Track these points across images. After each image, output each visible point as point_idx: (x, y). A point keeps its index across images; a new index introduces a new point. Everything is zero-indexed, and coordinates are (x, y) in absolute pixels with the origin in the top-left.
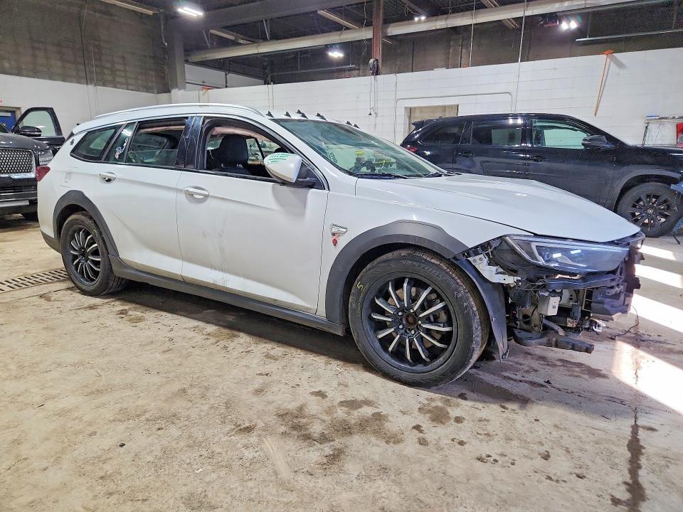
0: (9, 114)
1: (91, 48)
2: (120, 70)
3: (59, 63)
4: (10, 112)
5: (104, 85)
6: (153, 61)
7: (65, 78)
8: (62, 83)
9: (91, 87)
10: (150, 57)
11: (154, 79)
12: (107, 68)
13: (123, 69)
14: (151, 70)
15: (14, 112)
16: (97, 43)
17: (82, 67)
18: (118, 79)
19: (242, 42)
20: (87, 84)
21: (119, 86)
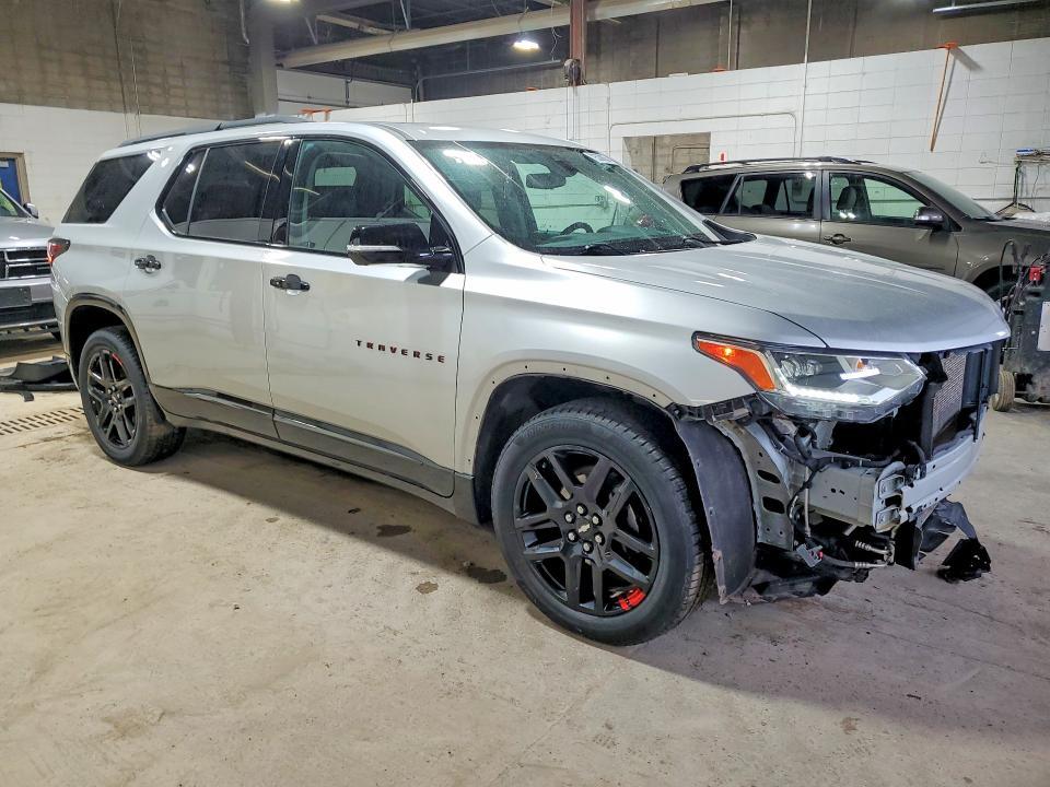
0: (6, 164)
1: (132, 55)
2: (176, 87)
3: (82, 81)
4: (8, 160)
5: (151, 112)
6: (227, 68)
7: (90, 105)
8: (87, 112)
9: (131, 116)
10: (224, 63)
11: (230, 99)
12: (156, 85)
13: (180, 84)
14: (225, 82)
15: (14, 160)
16: (140, 45)
17: (116, 86)
18: (173, 102)
19: (369, 30)
20: (125, 111)
21: (174, 112)
